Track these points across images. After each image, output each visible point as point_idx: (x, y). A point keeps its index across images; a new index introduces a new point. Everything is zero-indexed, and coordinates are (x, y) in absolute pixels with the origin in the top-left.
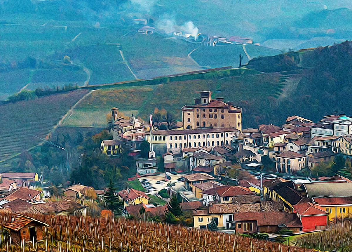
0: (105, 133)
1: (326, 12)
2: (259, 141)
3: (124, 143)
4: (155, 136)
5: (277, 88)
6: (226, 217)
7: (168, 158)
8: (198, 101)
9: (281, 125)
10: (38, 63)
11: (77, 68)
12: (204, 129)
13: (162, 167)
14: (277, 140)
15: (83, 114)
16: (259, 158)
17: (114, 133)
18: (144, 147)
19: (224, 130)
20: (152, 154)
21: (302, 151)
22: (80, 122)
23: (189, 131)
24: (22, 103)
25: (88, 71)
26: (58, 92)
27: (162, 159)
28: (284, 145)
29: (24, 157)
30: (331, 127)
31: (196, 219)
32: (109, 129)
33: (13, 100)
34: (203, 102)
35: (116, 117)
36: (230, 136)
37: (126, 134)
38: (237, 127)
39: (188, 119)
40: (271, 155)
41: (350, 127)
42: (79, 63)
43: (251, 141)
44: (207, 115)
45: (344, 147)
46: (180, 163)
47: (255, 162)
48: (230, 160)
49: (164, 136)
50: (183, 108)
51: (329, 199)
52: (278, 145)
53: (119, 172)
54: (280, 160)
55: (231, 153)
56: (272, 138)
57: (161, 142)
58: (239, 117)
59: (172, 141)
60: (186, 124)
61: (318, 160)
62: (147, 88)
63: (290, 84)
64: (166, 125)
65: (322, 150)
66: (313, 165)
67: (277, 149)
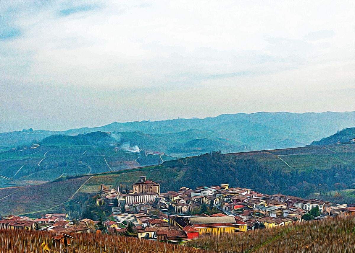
0: (98, 196)
1: (197, 140)
2: (167, 199)
3: (107, 200)
4: (121, 197)
5: (174, 175)
6: (153, 233)
8: (140, 181)
9: (177, 190)
10: (68, 165)
11: (85, 166)
12: (143, 194)
13: (124, 211)
14: (175, 198)
16: (168, 206)
17: (103, 195)
18: (116, 201)
19: (152, 194)
20: (119, 204)
21: (188, 203)
23: (136, 194)
24: (60, 182)
25: (90, 168)
26: (77, 177)
27: (124, 207)
28: (179, 200)
29: (61, 207)
30: (200, 192)
31: (139, 234)
32: (100, 194)
33: (57, 181)
34: (142, 181)
35: (103, 188)
36: (155, 196)
37: (108, 196)
38: (158, 192)
39: (136, 189)
40: (173, 205)
41: (209, 192)
42: (86, 164)
43: (164, 199)
44: (144, 187)
45: (206, 201)
46: (132, 209)
47: (166, 208)
48: (155, 207)
49: (125, 197)
50: (133, 184)
51: (200, 225)
52: (176, 200)
53: (104, 213)
54: (177, 207)
55: (155, 204)
56: (174, 197)
57: (123, 199)
58: (158, 188)
59: (128, 199)
60: (135, 191)
61: (194, 207)
62: (116, 175)
63: (182, 173)
64: (126, 192)
65: (196, 202)
66: (192, 209)
67: (176, 202)
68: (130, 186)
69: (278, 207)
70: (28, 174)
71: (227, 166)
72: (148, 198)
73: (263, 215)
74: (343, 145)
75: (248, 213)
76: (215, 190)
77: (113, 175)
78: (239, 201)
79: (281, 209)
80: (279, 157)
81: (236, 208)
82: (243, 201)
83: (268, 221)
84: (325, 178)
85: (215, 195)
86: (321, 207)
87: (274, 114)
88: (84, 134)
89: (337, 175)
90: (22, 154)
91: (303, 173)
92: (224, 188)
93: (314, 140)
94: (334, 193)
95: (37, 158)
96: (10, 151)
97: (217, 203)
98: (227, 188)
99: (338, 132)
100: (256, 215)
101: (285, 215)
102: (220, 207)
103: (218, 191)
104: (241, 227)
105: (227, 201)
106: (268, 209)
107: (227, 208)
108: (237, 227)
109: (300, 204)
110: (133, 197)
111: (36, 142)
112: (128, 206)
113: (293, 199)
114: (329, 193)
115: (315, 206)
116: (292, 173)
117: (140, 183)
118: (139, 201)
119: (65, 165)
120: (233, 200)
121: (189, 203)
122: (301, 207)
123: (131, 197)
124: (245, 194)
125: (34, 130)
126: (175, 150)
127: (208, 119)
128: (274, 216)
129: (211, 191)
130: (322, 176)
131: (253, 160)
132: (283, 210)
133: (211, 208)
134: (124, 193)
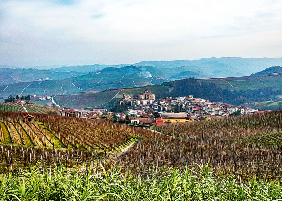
0: (121, 100)
1: (186, 72)
2: (158, 103)
3: (125, 102)
4: (133, 101)
5: (168, 90)
6: (139, 121)
7: (135, 106)
8: (144, 92)
9: (164, 98)
10: (113, 83)
11: (122, 84)
12: (145, 99)
13: (134, 108)
15: (120, 95)
16: (158, 107)
17: (124, 99)
18: (130, 103)
19: (150, 100)
20: (132, 105)
22: (119, 97)
24: (105, 92)
25: (125, 85)
26: (115, 89)
27: (134, 106)
28: (164, 104)
29: (104, 105)
30: (176, 100)
31: (131, 121)
32: (122, 99)
33: (104, 91)
35: (124, 96)
36: (152, 101)
37: (126, 100)
38: (154, 99)
39: (142, 97)
40: (161, 106)
41: (181, 100)
42: (123, 83)
43: (156, 102)
44: (146, 96)
45: (179, 105)
46: (138, 107)
47: (157, 108)
48: (151, 107)
49: (135, 101)
50: (140, 94)
51: (166, 117)
52: (163, 104)
53: (123, 109)
54: (162, 108)
55: (151, 105)
56: (161, 102)
57: (134, 102)
58: (154, 96)
59: (137, 102)
60: (141, 98)
61: (172, 108)
62: (136, 89)
63: (172, 89)
64: (136, 98)
65: (173, 105)
66: (170, 109)
67: (162, 105)
68: (139, 95)
69: (216, 109)
70: (92, 87)
71: (196, 86)
72: (148, 102)
73: (207, 113)
74: (268, 76)
75: (200, 112)
76: (185, 99)
77: (134, 89)
78: (197, 105)
79: (218, 111)
80: (229, 82)
81: (194, 109)
82: (199, 105)
83: (207, 117)
84: (254, 94)
85: (185, 101)
86: (243, 110)
87: (232, 59)
88: (124, 67)
89: (261, 93)
90: (91, 77)
91: (241, 91)
92: (190, 98)
93: (252, 73)
94: (256, 103)
95: (98, 79)
96: (85, 75)
97: (185, 106)
98: (192, 98)
99: (266, 69)
100: (204, 113)
101: (220, 114)
102: (186, 108)
103: (187, 100)
104: (190, 119)
105: (190, 105)
106: (211, 110)
107: (189, 109)
108: (188, 119)
109: (231, 108)
110: (140, 101)
111: (99, 71)
112: (136, 106)
113: (227, 105)
114: (253, 103)
115: (239, 110)
116: (235, 91)
117: (144, 93)
118: (143, 103)
119: (112, 83)
120: (194, 104)
121: (169, 105)
122: (231, 110)
123: (138, 101)
124: (202, 101)
125: (100, 64)
126: (173, 77)
127: (195, 61)
128: (213, 114)
129: (182, 99)
130: (252, 94)
131: (212, 83)
132: (219, 112)
133: (181, 109)
134: (136, 99)
